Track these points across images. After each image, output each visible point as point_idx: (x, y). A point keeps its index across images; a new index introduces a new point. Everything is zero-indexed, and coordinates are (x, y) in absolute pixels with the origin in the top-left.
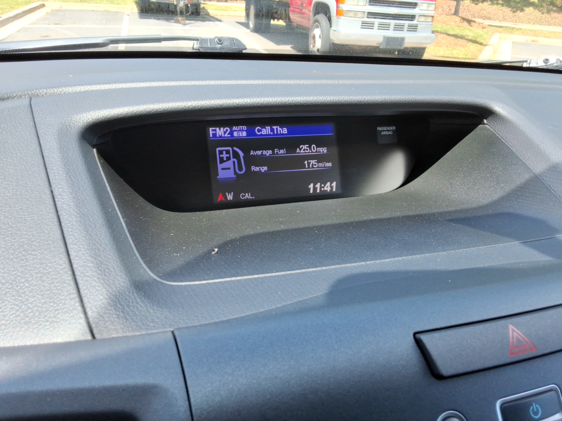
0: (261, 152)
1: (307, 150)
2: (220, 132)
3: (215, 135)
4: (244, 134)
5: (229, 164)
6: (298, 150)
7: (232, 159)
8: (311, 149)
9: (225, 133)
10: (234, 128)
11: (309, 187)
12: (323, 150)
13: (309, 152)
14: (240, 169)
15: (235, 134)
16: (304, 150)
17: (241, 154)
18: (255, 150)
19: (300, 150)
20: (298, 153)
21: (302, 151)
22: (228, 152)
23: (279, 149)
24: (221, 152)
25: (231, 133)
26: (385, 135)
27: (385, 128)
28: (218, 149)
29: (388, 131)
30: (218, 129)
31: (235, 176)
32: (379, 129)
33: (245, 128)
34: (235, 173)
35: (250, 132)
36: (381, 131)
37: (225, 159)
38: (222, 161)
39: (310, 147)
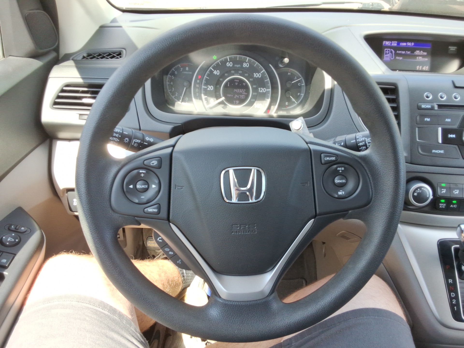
0: (401, 52)
1: (419, 53)
2: (387, 43)
3: (385, 44)
4: (396, 45)
5: (388, 55)
6: (415, 53)
7: (390, 54)
8: (420, 53)
9: (389, 43)
10: (393, 42)
11: (417, 67)
12: (425, 54)
13: (419, 54)
14: (392, 57)
15: (393, 44)
16: (418, 53)
17: (393, 52)
18: (399, 51)
19: (416, 52)
20: (415, 54)
21: (417, 53)
22: (389, 51)
23: (408, 51)
24: (386, 51)
25: (391, 44)
26: (452, 50)
27: (452, 47)
28: (385, 49)
29: (453, 48)
30: (387, 42)
31: (390, 60)
32: (450, 47)
33: (396, 42)
34: (390, 59)
35: (398, 44)
36: (450, 48)
37: (387, 53)
38: (386, 54)
39: (420, 52)
